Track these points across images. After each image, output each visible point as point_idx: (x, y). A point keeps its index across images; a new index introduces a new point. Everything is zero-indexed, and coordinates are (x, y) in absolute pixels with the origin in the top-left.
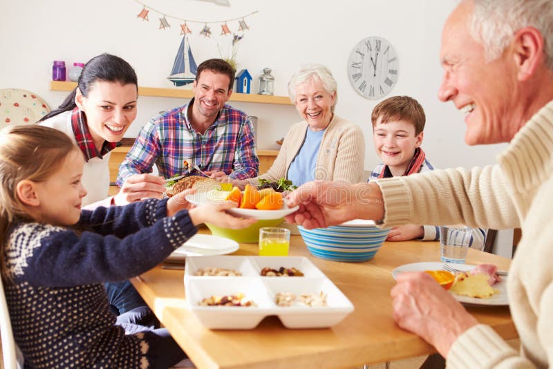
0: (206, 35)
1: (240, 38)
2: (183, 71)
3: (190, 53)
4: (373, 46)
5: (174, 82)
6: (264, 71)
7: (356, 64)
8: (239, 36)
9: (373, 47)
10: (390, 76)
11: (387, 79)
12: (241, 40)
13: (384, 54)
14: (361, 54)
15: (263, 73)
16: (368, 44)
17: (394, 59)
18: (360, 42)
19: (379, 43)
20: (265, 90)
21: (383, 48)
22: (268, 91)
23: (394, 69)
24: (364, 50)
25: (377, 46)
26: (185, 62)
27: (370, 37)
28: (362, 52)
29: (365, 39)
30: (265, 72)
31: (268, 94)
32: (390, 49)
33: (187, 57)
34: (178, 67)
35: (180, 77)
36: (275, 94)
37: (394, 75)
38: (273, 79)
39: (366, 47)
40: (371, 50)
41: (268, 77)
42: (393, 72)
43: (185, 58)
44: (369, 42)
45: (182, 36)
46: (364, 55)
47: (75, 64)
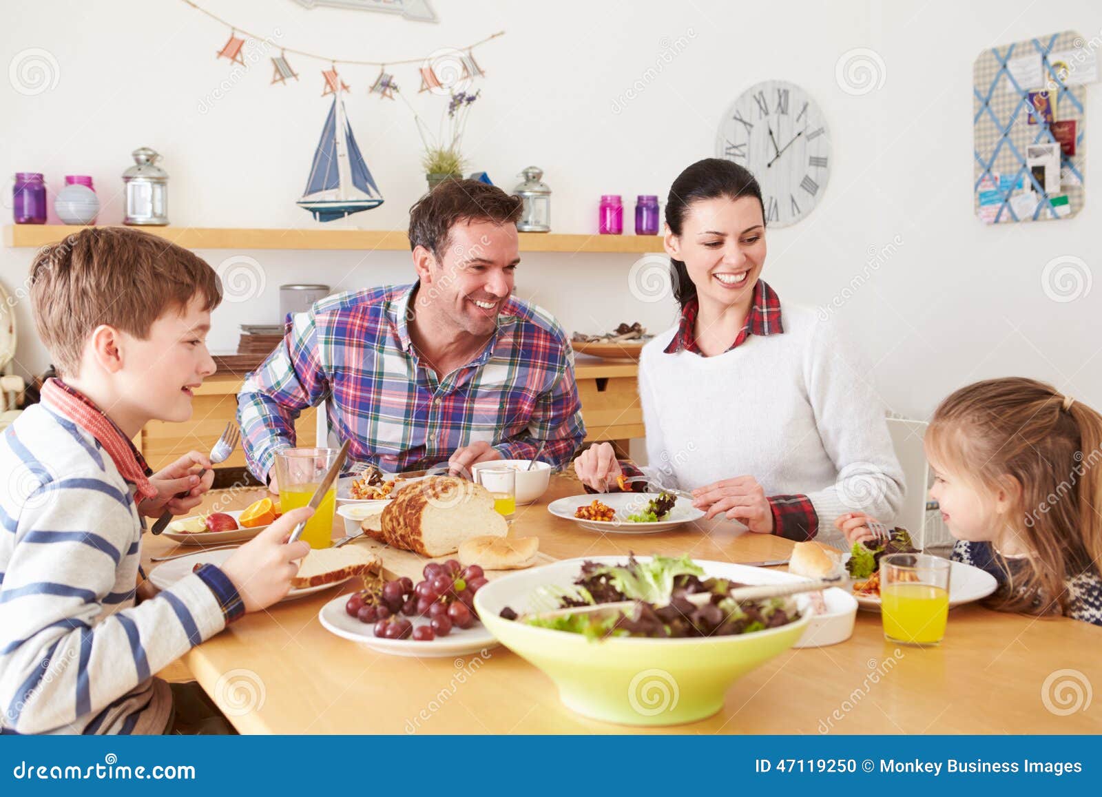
0: (384, 93)
1: (471, 99)
2: (334, 183)
3: (350, 139)
4: (772, 102)
5: (314, 210)
6: (526, 174)
7: (735, 147)
8: (470, 93)
9: (773, 106)
10: (812, 172)
11: (807, 178)
12: (474, 103)
13: (798, 120)
14: (745, 123)
15: (523, 180)
16: (760, 99)
17: (820, 132)
18: (743, 96)
19: (783, 95)
20: (530, 219)
21: (794, 107)
22: (537, 223)
23: (822, 156)
24: (751, 112)
25: (780, 104)
26: (339, 159)
27: (764, 84)
28: (746, 119)
29: (751, 89)
30: (528, 179)
31: (539, 229)
32: (809, 108)
33: (342, 148)
34: (323, 175)
35: (328, 197)
36: (555, 230)
37: (821, 169)
38: (547, 193)
39: (756, 106)
40: (767, 114)
41: (537, 188)
42: (819, 162)
43: (339, 152)
44: (761, 93)
45: (330, 98)
46: (751, 126)
47: (70, 180)
